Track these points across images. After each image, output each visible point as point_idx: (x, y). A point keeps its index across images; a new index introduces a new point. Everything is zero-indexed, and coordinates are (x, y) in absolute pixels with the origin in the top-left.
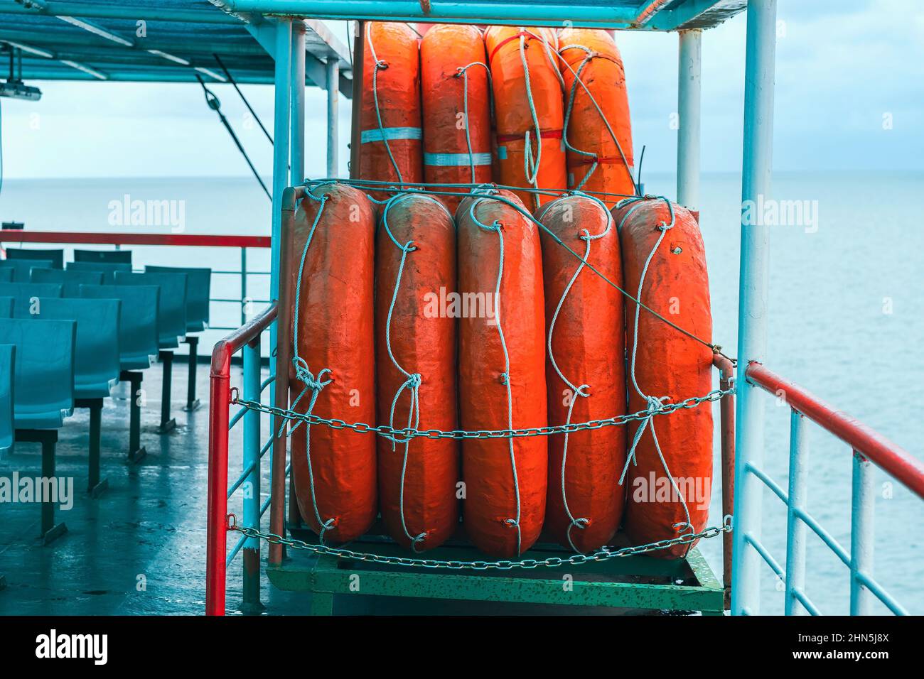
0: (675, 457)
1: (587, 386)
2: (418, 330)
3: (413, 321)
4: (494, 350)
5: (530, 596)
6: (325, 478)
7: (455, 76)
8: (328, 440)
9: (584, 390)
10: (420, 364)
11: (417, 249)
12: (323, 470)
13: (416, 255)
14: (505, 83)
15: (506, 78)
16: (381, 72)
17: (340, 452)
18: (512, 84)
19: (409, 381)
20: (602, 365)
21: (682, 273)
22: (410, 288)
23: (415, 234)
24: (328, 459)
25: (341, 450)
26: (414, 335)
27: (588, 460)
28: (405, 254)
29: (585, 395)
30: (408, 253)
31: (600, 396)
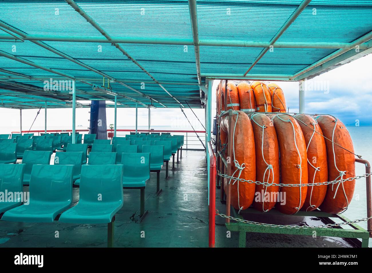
0: (347, 189)
1: (319, 168)
2: (270, 151)
3: (268, 149)
4: (295, 158)
5: (308, 233)
6: (242, 196)
7: (247, 92)
8: (244, 185)
9: (319, 169)
10: (271, 161)
11: (267, 127)
12: (241, 193)
13: (267, 129)
14: (259, 93)
15: (259, 92)
16: (230, 92)
17: (247, 188)
18: (260, 94)
19: (269, 167)
20: (323, 161)
21: (345, 134)
22: (266, 139)
23: (265, 123)
24: (243, 190)
25: (248, 188)
26: (269, 153)
27: (319, 189)
28: (263, 129)
29: (319, 170)
30: (264, 128)
31: (323, 171)
